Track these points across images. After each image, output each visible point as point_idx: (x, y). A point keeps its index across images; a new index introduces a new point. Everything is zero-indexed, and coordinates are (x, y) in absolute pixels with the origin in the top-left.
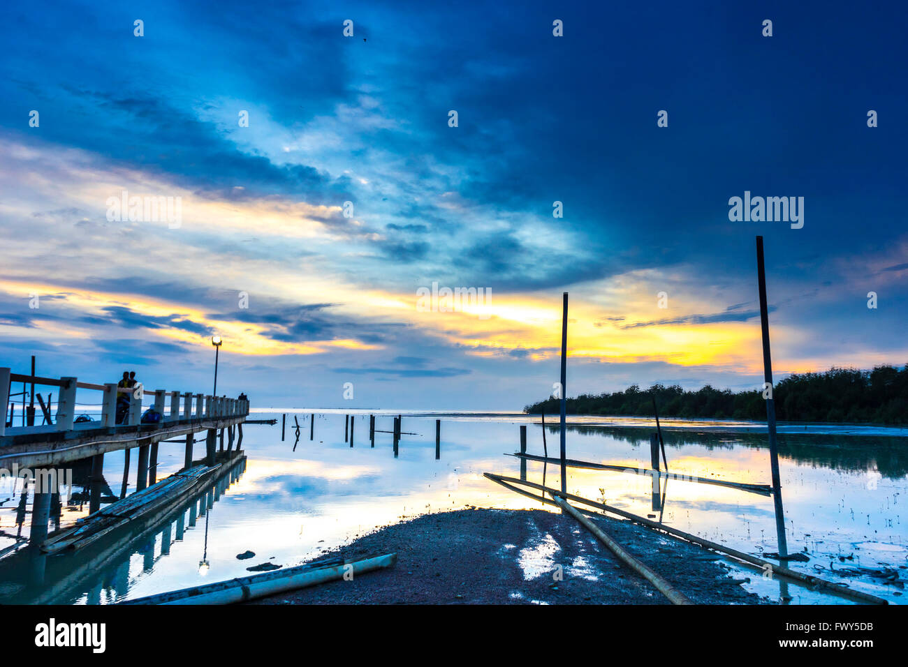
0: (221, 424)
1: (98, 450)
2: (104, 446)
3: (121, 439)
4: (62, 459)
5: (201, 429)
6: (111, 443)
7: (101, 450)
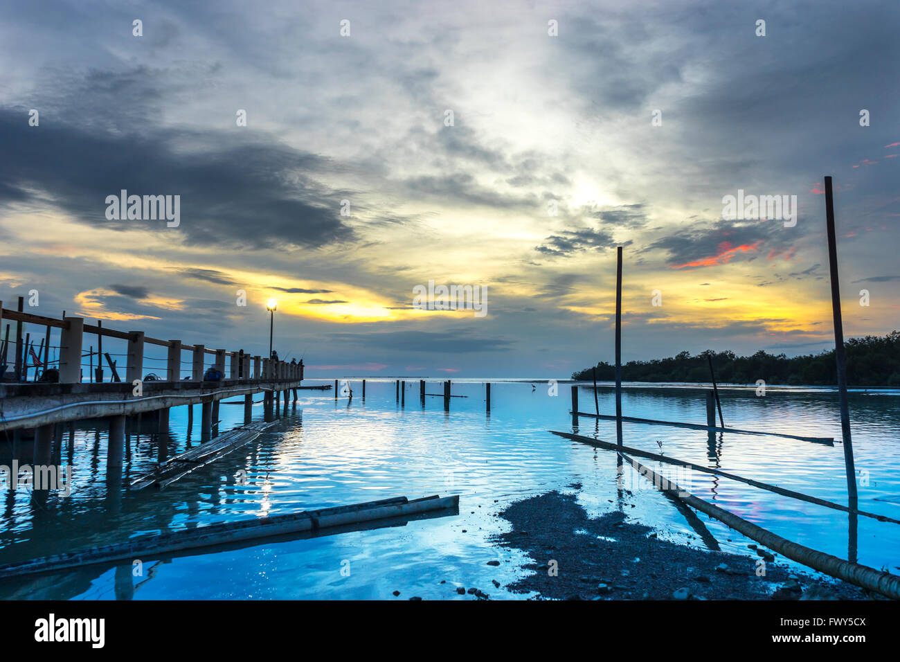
0: (277, 387)
1: (165, 403)
2: (170, 399)
3: (186, 394)
4: (133, 410)
5: (259, 391)
6: (177, 398)
7: (168, 404)
